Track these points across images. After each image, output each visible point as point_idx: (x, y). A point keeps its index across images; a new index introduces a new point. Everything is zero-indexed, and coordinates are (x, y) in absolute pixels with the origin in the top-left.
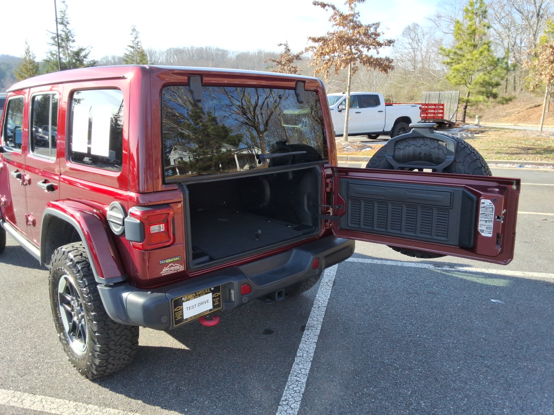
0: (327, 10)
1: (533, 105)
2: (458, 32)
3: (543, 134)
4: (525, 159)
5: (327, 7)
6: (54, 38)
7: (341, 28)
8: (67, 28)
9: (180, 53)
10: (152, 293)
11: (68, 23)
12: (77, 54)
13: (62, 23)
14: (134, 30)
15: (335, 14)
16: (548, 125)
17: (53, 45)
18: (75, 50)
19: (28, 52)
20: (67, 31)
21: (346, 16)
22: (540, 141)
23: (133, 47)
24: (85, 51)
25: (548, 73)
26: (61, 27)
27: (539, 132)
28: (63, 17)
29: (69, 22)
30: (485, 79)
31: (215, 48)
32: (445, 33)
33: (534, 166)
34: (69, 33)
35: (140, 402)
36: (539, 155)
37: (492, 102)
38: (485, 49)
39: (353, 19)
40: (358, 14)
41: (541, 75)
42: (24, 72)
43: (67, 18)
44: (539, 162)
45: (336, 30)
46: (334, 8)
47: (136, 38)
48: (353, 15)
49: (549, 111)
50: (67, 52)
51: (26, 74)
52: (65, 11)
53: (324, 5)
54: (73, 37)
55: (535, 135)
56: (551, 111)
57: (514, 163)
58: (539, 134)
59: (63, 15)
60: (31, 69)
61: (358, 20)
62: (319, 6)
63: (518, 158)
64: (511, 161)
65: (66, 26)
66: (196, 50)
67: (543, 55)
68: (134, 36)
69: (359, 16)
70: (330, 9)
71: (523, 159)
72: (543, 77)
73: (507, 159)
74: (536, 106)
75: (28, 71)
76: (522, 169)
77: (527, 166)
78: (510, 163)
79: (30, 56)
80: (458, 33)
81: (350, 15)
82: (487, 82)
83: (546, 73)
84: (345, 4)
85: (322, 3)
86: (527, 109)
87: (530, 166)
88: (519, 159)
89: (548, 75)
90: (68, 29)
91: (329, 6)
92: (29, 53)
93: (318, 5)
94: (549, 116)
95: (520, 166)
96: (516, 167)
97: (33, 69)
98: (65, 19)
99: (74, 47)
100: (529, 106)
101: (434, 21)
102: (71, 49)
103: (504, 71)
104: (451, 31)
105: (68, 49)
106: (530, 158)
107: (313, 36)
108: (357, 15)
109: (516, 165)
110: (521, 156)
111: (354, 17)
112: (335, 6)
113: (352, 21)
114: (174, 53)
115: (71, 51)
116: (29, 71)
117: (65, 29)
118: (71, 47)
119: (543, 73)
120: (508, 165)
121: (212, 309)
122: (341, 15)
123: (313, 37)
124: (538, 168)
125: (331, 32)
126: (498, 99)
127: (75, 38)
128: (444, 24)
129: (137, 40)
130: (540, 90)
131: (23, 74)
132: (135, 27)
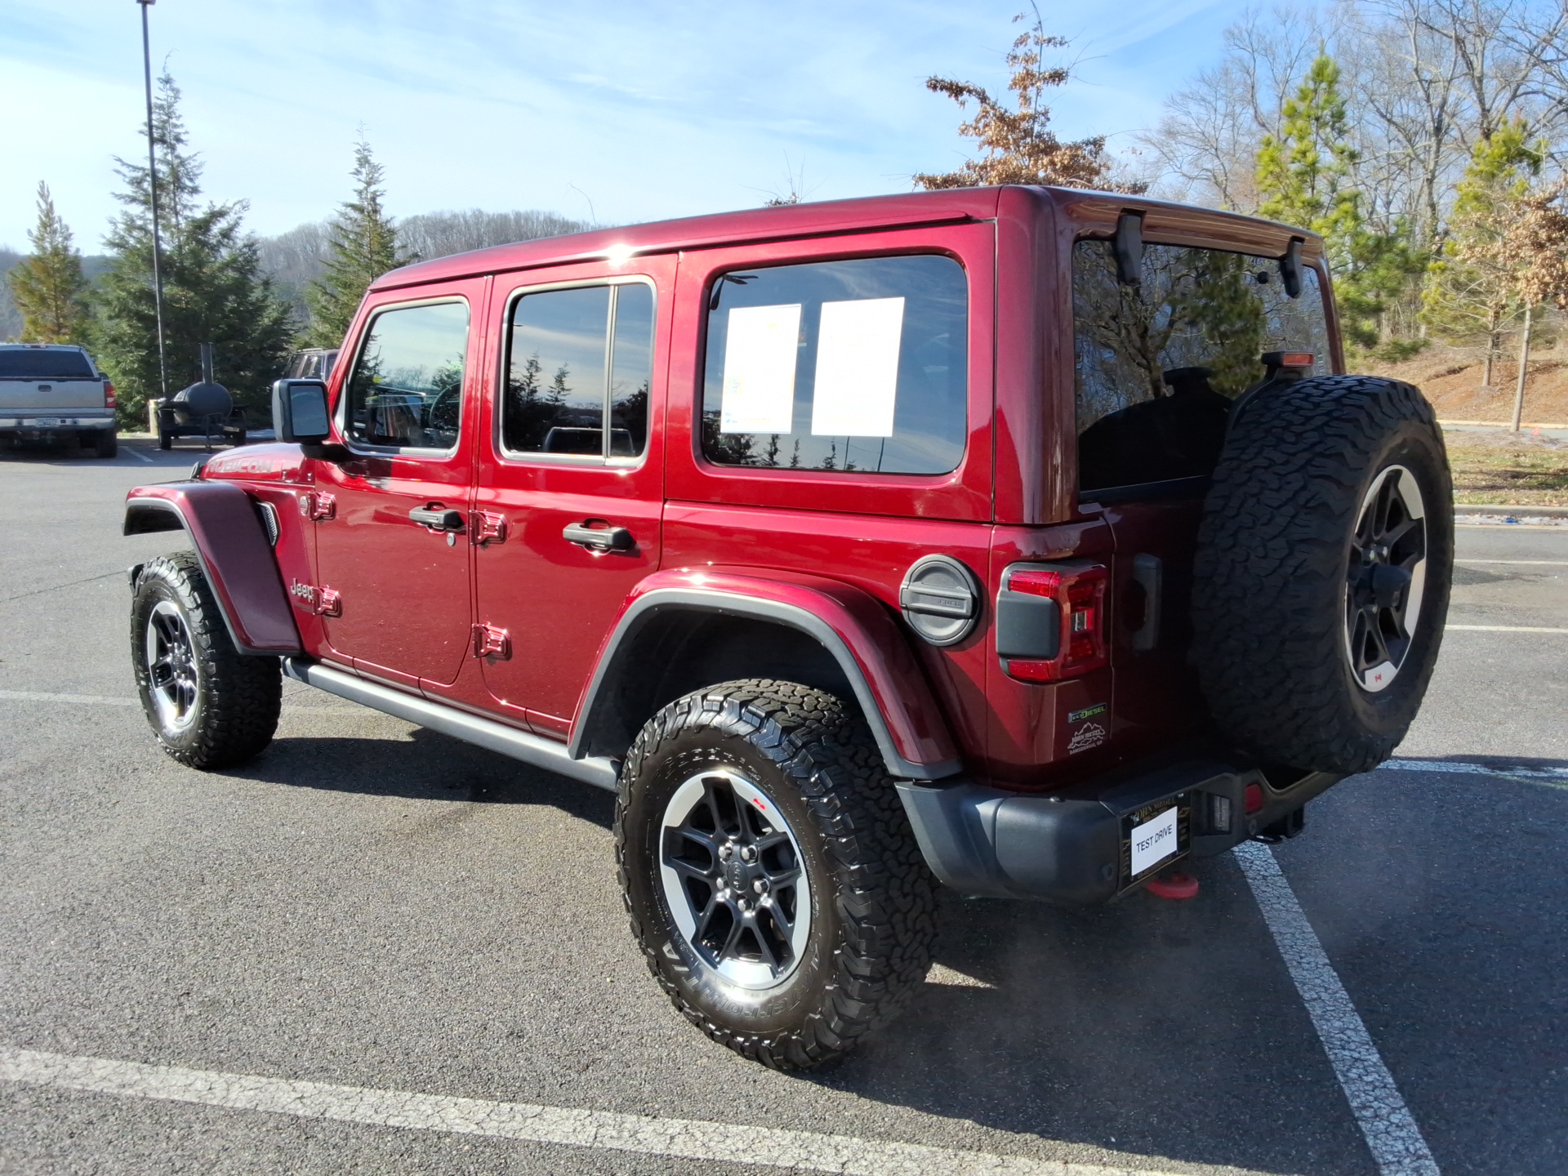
0: (963, 103)
1: (1443, 368)
2: (1271, 168)
3: (1524, 440)
4: (1518, 503)
5: (965, 95)
6: (137, 182)
7: (999, 153)
8: (176, 153)
9: (444, 231)
10: (1062, 800)
11: (178, 140)
12: (203, 226)
13: (162, 141)
14: (364, 161)
15: (985, 114)
16: (1496, 420)
17: (134, 200)
18: (199, 214)
19: (48, 222)
20: (176, 162)
21: (1015, 120)
22: (1525, 456)
23: (361, 210)
24: (227, 217)
25: (1536, 275)
26: (159, 150)
27: (1511, 434)
28: (165, 122)
29: (183, 137)
30: (1348, 293)
31: (541, 218)
32: (1190, 178)
33: (1547, 519)
34: (181, 169)
35: (968, 1123)
36: (1550, 492)
37: (1365, 357)
38: (1346, 212)
39: (1032, 129)
40: (1045, 114)
41: (1515, 279)
42: (38, 279)
43: (176, 126)
44: (1556, 507)
45: (990, 158)
46: (983, 98)
47: (369, 184)
48: (1034, 118)
49: (1489, 383)
50: (174, 220)
51: (42, 283)
52: (170, 106)
53: (956, 90)
54: (191, 180)
55: (1502, 443)
56: (1497, 384)
57: (1491, 513)
58: (1512, 438)
59: (165, 118)
60: (58, 270)
61: (1047, 130)
62: (945, 94)
63: (1498, 500)
64: (1480, 506)
65: (173, 148)
66: (489, 223)
67: (1518, 228)
68: (363, 177)
69: (1048, 119)
70: (973, 102)
71: (1512, 501)
72: (1521, 285)
73: (1470, 502)
74: (1453, 372)
75: (49, 275)
76: (1514, 526)
77: (1527, 519)
78: (1482, 512)
79: (55, 232)
80: (1271, 173)
81: (1023, 118)
82: (1353, 303)
83: (1530, 275)
84: (1011, 88)
85: (951, 84)
86: (1428, 380)
87: (1536, 520)
88: (1502, 503)
89: (1536, 280)
90: (178, 157)
91: (970, 92)
92: (50, 225)
93: (941, 89)
94: (1493, 397)
95: (1510, 521)
96: (1499, 522)
97: (64, 270)
98: (169, 128)
99: (198, 206)
100: (1432, 372)
101: (1158, 145)
102: (187, 213)
103: (1396, 272)
104: (1204, 172)
105: (177, 214)
106: (1528, 500)
107: (929, 173)
108: (1042, 118)
109: (1496, 516)
110: (1503, 493)
111: (1034, 121)
112: (988, 94)
113: (1028, 133)
114: (426, 231)
115: (186, 218)
116: (53, 276)
117: (169, 157)
118: (185, 207)
119: (1519, 274)
120: (1477, 518)
121: (1175, 852)
122: (1001, 118)
123: (931, 174)
124: (1556, 525)
125: (976, 162)
126: (1379, 349)
127: (197, 182)
128: (1185, 152)
129: (373, 188)
130: (1463, 328)
131: (33, 284)
132: (366, 153)
